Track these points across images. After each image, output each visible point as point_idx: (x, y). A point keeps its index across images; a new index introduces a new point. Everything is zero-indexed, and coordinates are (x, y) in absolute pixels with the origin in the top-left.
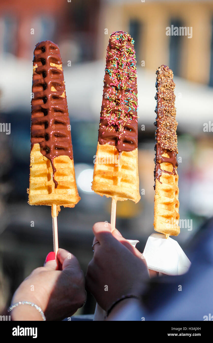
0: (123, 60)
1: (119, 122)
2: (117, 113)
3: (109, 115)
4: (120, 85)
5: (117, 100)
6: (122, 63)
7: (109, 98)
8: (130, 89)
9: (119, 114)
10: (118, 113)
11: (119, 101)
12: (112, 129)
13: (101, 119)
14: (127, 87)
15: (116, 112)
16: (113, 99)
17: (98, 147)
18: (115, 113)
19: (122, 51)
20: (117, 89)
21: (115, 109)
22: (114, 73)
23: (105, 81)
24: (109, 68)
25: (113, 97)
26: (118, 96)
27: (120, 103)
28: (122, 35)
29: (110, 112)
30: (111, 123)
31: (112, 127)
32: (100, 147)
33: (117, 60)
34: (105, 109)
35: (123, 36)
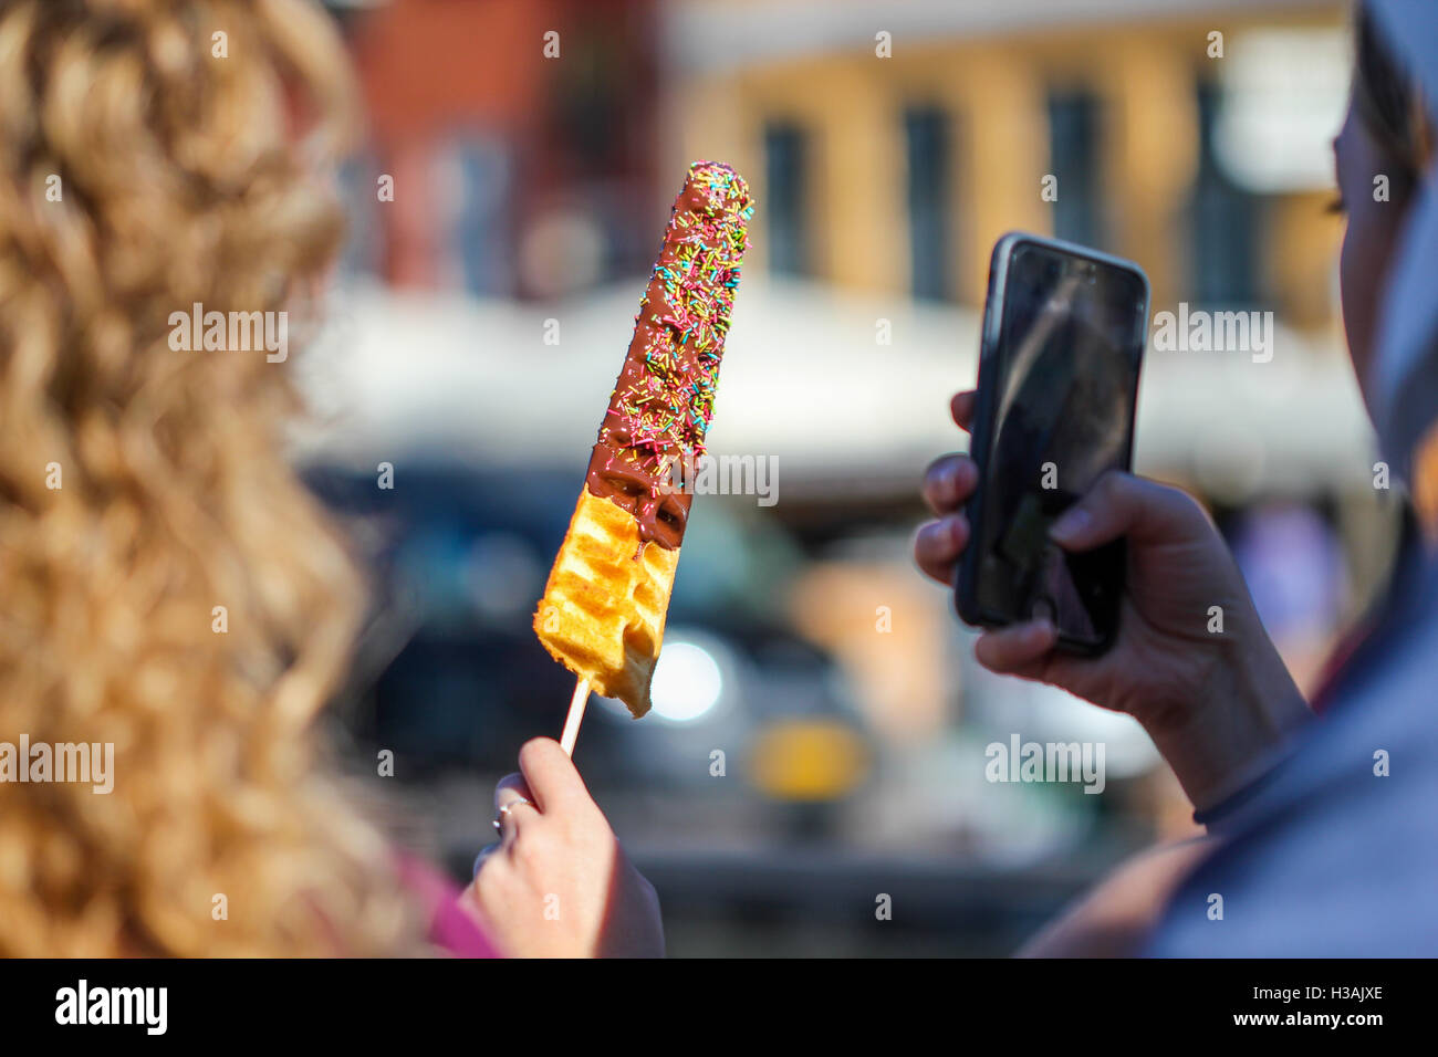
0: (718, 257)
1: (662, 446)
2: (661, 414)
3: (636, 410)
4: (692, 332)
5: (671, 375)
6: (713, 263)
7: (652, 358)
8: (712, 355)
9: (668, 419)
10: (665, 417)
11: (676, 380)
12: (632, 460)
13: (608, 413)
14: (709, 345)
15: (659, 411)
16: (662, 365)
17: (582, 498)
18: (655, 413)
19: (720, 227)
20: (676, 337)
21: (662, 399)
22: (682, 287)
23: (648, 300)
24: (671, 267)
25: (664, 360)
26: (679, 365)
27: (677, 387)
28: (731, 177)
29: (644, 404)
30: (638, 438)
31: (635, 452)
32: (588, 503)
33: (702, 251)
34: (630, 387)
35: (735, 183)
